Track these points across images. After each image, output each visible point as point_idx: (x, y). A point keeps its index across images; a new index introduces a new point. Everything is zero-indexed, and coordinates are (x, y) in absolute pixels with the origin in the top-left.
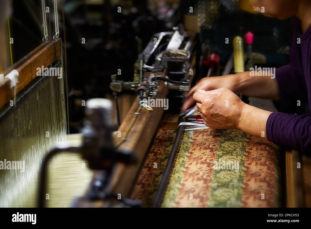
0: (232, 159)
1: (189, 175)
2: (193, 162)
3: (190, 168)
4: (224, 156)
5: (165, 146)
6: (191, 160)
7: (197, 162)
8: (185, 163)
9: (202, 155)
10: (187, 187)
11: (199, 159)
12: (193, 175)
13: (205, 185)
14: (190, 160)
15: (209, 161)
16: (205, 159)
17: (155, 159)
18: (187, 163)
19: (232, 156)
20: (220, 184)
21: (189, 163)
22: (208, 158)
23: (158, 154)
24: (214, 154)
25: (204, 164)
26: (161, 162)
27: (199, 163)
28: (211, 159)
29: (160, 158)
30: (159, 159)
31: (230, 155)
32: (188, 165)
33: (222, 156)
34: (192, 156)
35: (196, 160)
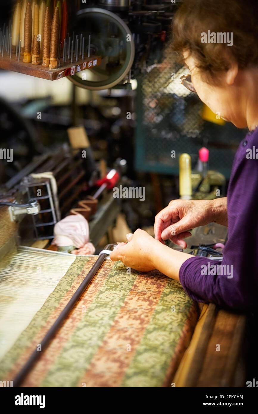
0: (178, 298)
1: (126, 311)
2: (134, 297)
3: (129, 304)
4: (170, 295)
5: (108, 276)
6: (133, 294)
7: (139, 298)
8: (126, 297)
9: (147, 290)
10: (120, 326)
11: (142, 294)
12: (131, 312)
13: (140, 326)
14: (131, 295)
15: (152, 299)
16: (148, 296)
17: (94, 291)
18: (128, 298)
19: (179, 295)
20: (157, 327)
21: (130, 297)
22: (152, 295)
23: (98, 285)
24: (160, 292)
25: (146, 301)
26: (100, 294)
27: (140, 300)
28: (155, 296)
29: (100, 290)
30: (98, 291)
31: (178, 294)
32: (128, 300)
33: (168, 295)
34: (135, 289)
35: (138, 296)
